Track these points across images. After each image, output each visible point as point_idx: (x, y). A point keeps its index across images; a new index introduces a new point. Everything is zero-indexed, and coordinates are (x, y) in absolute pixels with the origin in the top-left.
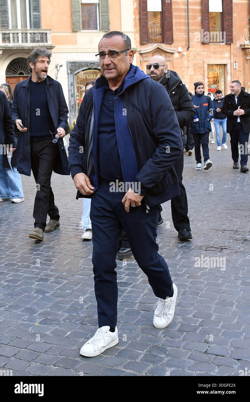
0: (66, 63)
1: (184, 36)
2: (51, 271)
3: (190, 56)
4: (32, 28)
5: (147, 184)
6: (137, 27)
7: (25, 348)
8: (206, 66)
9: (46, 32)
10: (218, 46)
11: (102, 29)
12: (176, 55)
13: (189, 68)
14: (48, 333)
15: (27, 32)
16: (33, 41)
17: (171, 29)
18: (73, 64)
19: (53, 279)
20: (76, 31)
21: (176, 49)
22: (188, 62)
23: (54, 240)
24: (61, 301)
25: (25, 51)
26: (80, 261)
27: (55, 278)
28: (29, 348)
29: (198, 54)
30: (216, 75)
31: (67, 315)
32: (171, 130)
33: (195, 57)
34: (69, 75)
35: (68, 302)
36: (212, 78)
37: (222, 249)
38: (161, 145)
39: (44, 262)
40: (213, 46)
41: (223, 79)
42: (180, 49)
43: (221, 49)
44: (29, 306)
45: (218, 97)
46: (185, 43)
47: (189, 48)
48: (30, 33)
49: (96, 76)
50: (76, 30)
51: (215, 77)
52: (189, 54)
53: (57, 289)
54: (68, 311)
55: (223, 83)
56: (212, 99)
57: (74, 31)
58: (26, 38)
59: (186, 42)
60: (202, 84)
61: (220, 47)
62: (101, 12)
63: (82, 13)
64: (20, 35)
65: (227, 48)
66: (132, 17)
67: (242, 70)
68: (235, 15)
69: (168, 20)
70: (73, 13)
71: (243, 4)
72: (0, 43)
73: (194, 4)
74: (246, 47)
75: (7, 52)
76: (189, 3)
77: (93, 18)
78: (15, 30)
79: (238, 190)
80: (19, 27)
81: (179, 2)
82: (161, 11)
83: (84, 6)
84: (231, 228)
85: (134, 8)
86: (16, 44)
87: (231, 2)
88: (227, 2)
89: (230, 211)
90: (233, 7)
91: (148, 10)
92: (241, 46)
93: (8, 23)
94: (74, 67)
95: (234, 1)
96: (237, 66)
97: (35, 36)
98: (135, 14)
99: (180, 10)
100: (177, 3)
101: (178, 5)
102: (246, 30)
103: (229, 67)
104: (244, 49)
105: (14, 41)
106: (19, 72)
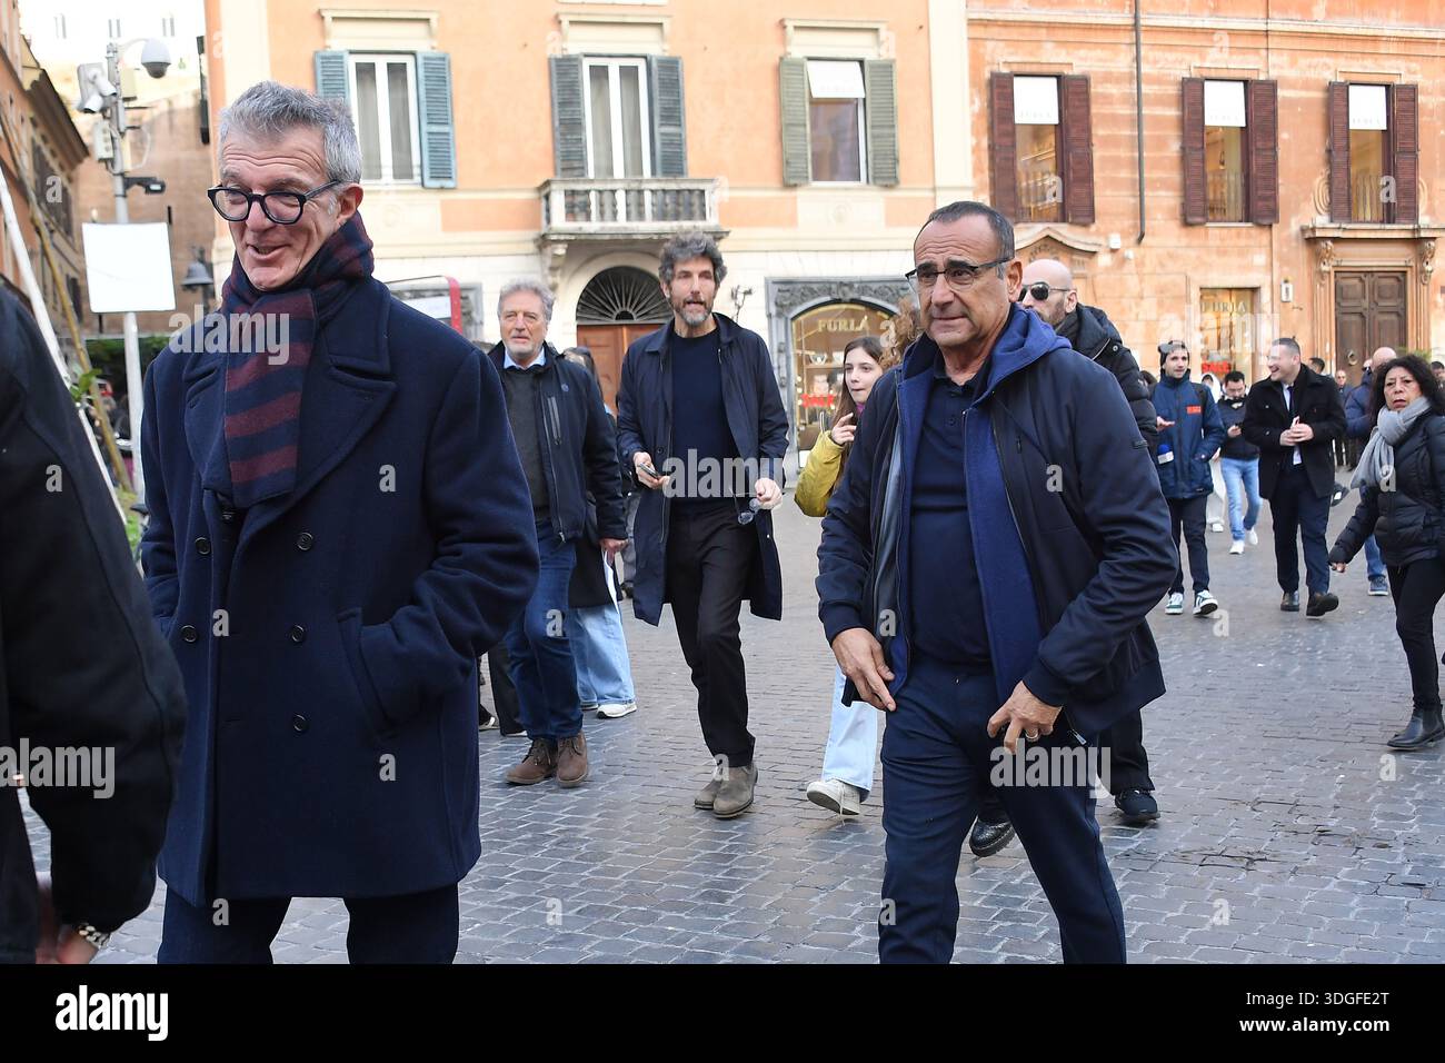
0: (763, 283)
1: (1127, 199)
2: (723, 930)
3: (1147, 262)
4: (659, 176)
5: (1072, 674)
6: (982, 172)
8: (1195, 294)
9: (701, 187)
10: (1233, 231)
11: (874, 178)
12: (1104, 260)
13: (1142, 298)
15: (644, 186)
16: (662, 215)
17: (1087, 179)
18: (784, 287)
20: (795, 185)
21: (1101, 241)
22: (1141, 281)
23: (732, 835)
25: (636, 247)
26: (814, 900)
27: (735, 952)
29: (1171, 256)
30: (1227, 323)
32: (1141, 508)
33: (1162, 265)
34: (774, 320)
36: (1215, 331)
37: (1252, 861)
38: (1114, 555)
39: (700, 903)
40: (1217, 231)
41: (1248, 334)
42: (1116, 242)
43: (1243, 242)
45: (1234, 390)
46: (1131, 222)
47: (1142, 236)
49: (857, 324)
50: (792, 182)
51: (1222, 327)
52: (1144, 256)
55: (1248, 344)
56: (1217, 397)
57: (788, 185)
58: (641, 205)
59: (1135, 219)
60: (1182, 347)
61: (1238, 235)
62: (873, 127)
63: (814, 126)
64: (621, 197)
65: (1261, 237)
66: (970, 141)
67: (1306, 305)
68: (1284, 135)
69: (1080, 151)
70: (784, 129)
71: (1307, 103)
72: (560, 221)
73: (1159, 101)
74: (1318, 234)
75: (580, 248)
76: (1143, 98)
77: (848, 145)
78: (605, 181)
79: (1298, 676)
80: (619, 172)
81: (1111, 95)
82: (1057, 122)
83: (822, 108)
84: (1278, 796)
85: (973, 115)
86: (609, 226)
87: (1274, 96)
88: (1260, 96)
89: (1273, 741)
90: (1280, 112)
91: (1018, 120)
92: (1303, 230)
93: (582, 158)
94: (789, 295)
95: (1281, 93)
96: (1290, 293)
97: (668, 200)
98: (975, 133)
99: (1114, 120)
100: (1107, 99)
101: (1110, 103)
102: (1319, 183)
103: (1265, 296)
104: (1312, 241)
105: (602, 214)
106: (618, 311)
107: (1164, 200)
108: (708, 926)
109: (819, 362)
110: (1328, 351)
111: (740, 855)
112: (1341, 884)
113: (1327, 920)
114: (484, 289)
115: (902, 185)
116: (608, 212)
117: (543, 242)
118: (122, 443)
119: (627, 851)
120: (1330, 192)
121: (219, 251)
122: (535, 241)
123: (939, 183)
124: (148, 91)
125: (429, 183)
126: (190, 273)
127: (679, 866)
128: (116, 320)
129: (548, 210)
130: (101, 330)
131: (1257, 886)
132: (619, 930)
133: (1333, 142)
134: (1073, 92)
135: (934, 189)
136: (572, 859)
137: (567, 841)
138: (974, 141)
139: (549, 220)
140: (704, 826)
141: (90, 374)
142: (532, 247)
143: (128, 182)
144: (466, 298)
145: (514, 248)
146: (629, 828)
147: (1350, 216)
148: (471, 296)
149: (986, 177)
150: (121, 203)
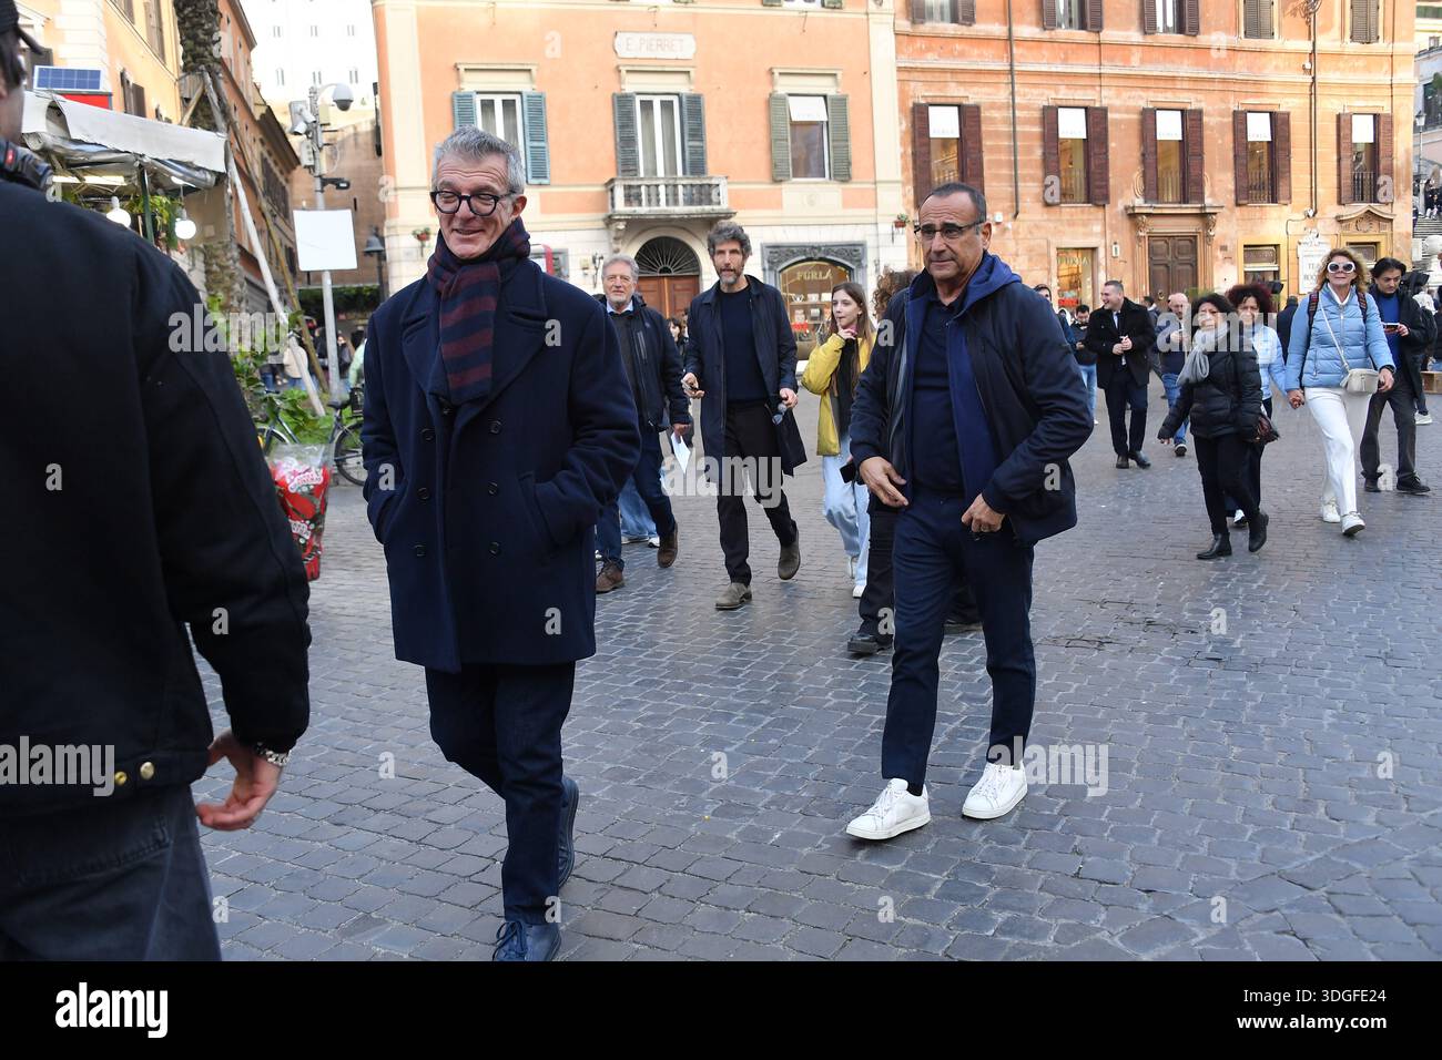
1: (1008, 189)
2: (737, 696)
3: (1021, 230)
4: (688, 176)
6: (907, 170)
7: (683, 872)
8: (1053, 252)
9: (717, 182)
10: (1079, 210)
11: (835, 175)
13: (1017, 255)
14: (732, 835)
15: (678, 182)
16: (690, 201)
17: (979, 174)
18: (774, 250)
19: (740, 715)
20: (781, 181)
22: (1017, 244)
23: (741, 628)
24: (758, 762)
25: (673, 223)
26: (800, 673)
28: (691, 870)
29: (1037, 227)
30: (1075, 271)
31: (771, 794)
32: (1065, 388)
33: (1030, 232)
34: (767, 272)
35: (773, 766)
36: (1067, 278)
37: (1101, 643)
39: (720, 677)
40: (1068, 210)
41: (1089, 279)
42: (999, 217)
43: (1085, 217)
44: (689, 776)
45: (1081, 317)
46: (1009, 204)
47: (1017, 213)
48: (684, 186)
49: (824, 275)
50: (780, 178)
51: (1072, 275)
52: (1018, 227)
53: (751, 737)
54: (775, 785)
55: (1090, 287)
56: (1070, 323)
57: (776, 181)
58: (676, 195)
59: (1012, 202)
60: (1046, 288)
61: (1083, 212)
62: (833, 141)
63: (793, 142)
64: (662, 189)
65: (1100, 213)
66: (899, 150)
67: (1129, 260)
68: (1112, 145)
69: (974, 156)
70: (773, 143)
71: (1129, 122)
72: (620, 206)
73: (1027, 121)
74: (1137, 211)
75: (635, 224)
76: (1017, 120)
77: (816, 153)
78: (651, 179)
79: (1129, 513)
80: (661, 173)
81: (995, 118)
82: (958, 136)
83: (798, 128)
84: (1118, 598)
85: (901, 131)
86: (655, 209)
87: (1106, 117)
88: (1096, 118)
89: (1114, 560)
90: (1110, 129)
91: (932, 135)
92: (1126, 208)
93: (636, 164)
94: (776, 254)
95: (1110, 116)
96: (1118, 251)
97: (694, 192)
98: (903, 144)
99: (997, 135)
100: (992, 121)
101: (994, 125)
102: (1137, 176)
103: (1101, 253)
104: (1132, 215)
105: (649, 201)
106: (661, 267)
107: (1030, 189)
108: (726, 693)
109: (798, 301)
110: (1145, 290)
111: (748, 643)
112: (1163, 660)
113: (1154, 685)
114: (570, 253)
115: (854, 180)
116: (653, 198)
117: (609, 221)
118: (321, 360)
119: (669, 640)
120: (1144, 183)
121: (389, 228)
122: (604, 220)
123: (878, 179)
124: (338, 119)
125: (531, 181)
126: (369, 244)
127: (705, 651)
128: (318, 275)
129: (613, 199)
130: (309, 283)
131: (1105, 661)
132: (665, 697)
133: (1146, 148)
134: (969, 116)
135: (875, 183)
136: (631, 646)
137: (628, 634)
138: (902, 150)
139: (613, 205)
140: (722, 621)
141: (298, 313)
142: (602, 224)
143: (325, 182)
144: (557, 259)
145: (589, 225)
146: (671, 624)
147: (1158, 199)
148: (561, 257)
149: (910, 174)
150: (320, 196)
